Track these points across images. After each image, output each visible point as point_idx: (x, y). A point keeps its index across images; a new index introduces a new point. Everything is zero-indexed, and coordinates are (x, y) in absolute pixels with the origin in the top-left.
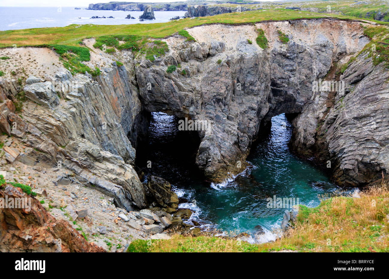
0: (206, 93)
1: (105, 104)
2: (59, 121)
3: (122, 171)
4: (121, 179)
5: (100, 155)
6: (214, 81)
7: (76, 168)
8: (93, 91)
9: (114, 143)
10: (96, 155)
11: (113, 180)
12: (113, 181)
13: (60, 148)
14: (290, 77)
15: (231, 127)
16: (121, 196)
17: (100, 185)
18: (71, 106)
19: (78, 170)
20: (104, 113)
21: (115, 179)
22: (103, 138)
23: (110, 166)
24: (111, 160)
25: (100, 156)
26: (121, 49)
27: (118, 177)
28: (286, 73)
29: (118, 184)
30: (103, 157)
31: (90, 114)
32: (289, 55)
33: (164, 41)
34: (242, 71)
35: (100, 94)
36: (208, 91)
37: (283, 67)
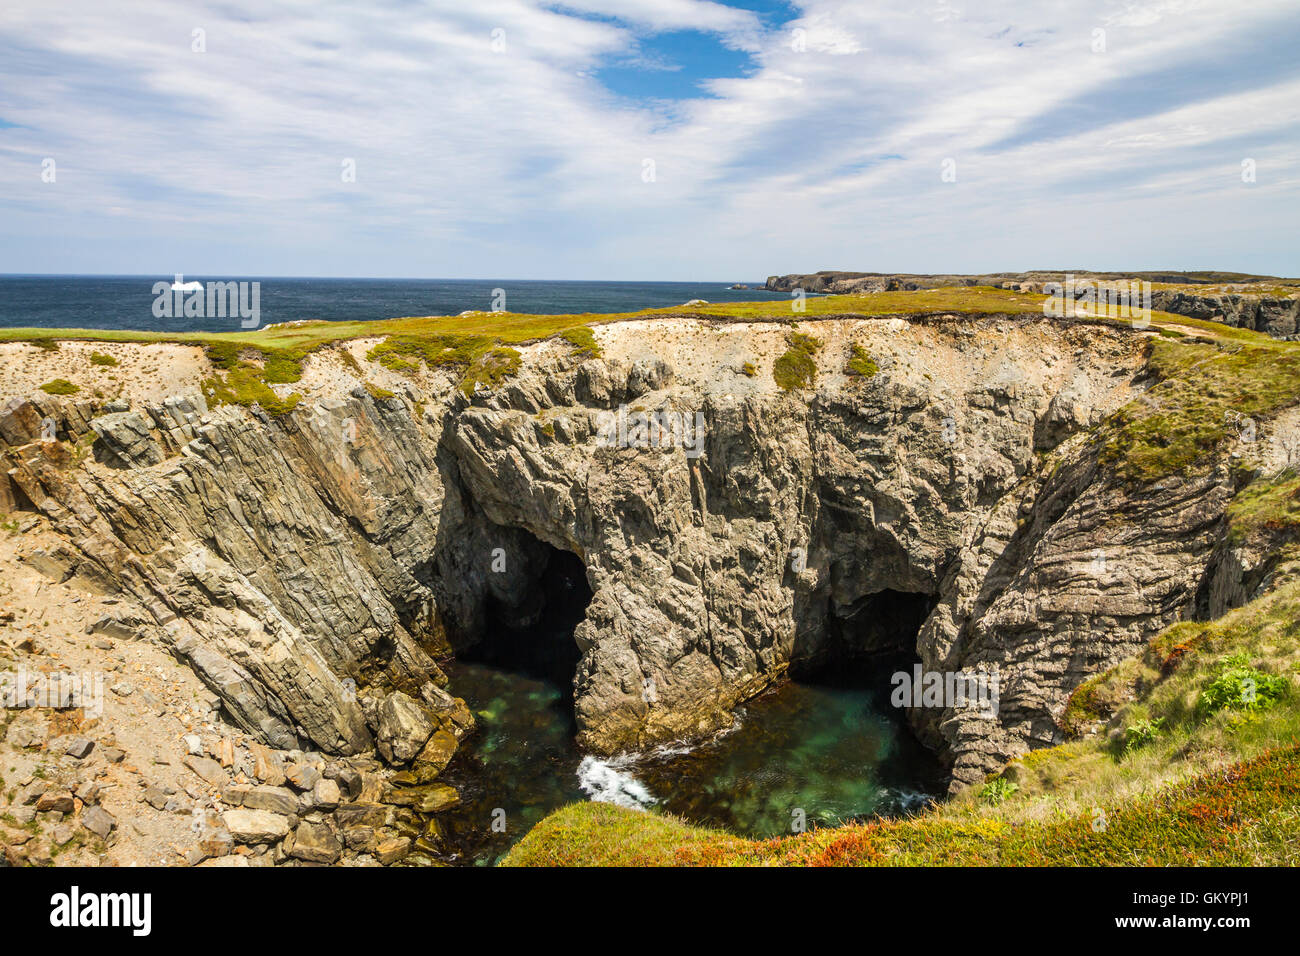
0: (596, 490)
1: (288, 478)
2: (139, 496)
3: (266, 639)
4: (256, 657)
5: (222, 589)
6: (622, 462)
7: (158, 606)
8: (245, 444)
9: (318, 577)
10: (213, 588)
11: (237, 654)
12: (236, 657)
13: (132, 556)
14: (877, 480)
15: (680, 596)
16: (244, 697)
17: (195, 659)
18: (181, 469)
19: (164, 612)
20: (283, 500)
21: (243, 654)
22: (281, 557)
23: (243, 619)
24: (251, 607)
25: (223, 593)
26: (434, 364)
27: (249, 650)
28: (864, 465)
29: (247, 668)
30: (235, 597)
31: (238, 496)
32: (864, 411)
33: (518, 349)
34: (713, 444)
35: (270, 453)
36: (601, 485)
37: (852, 448)
